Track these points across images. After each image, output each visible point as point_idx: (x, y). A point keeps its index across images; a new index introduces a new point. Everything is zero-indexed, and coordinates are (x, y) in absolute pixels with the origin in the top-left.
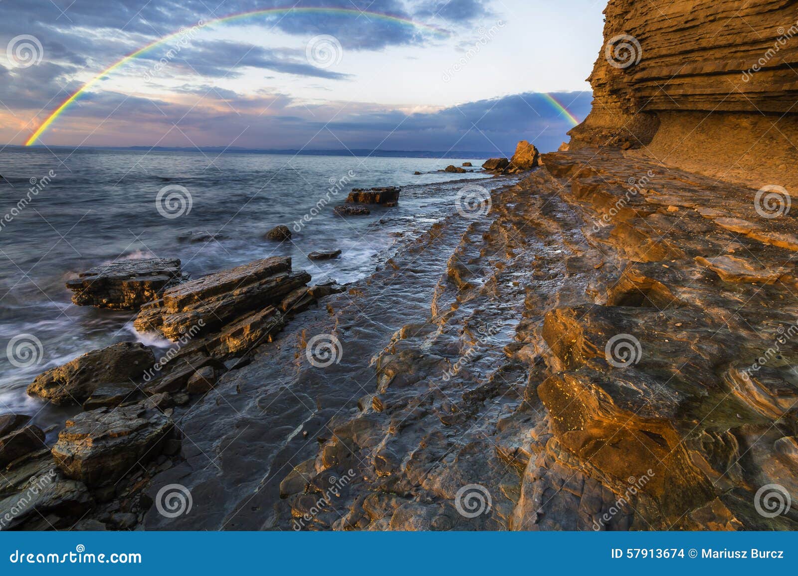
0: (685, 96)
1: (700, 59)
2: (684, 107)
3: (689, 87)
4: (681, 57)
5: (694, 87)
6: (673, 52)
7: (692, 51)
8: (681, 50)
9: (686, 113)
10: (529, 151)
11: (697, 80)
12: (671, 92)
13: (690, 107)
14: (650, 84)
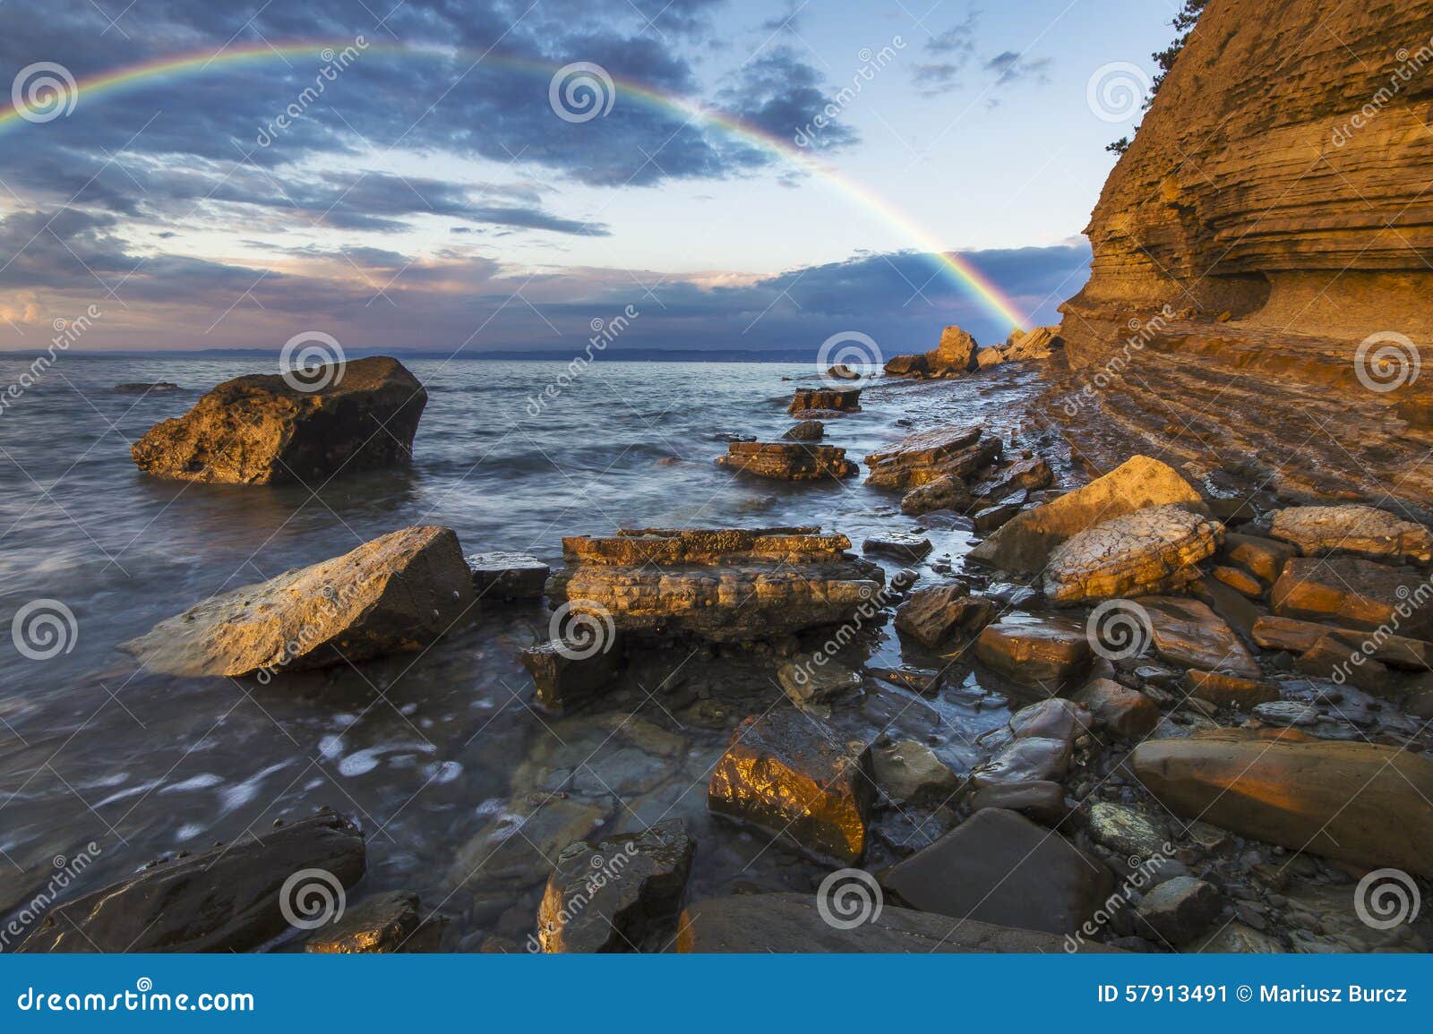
0: (1325, 252)
1: (1340, 211)
2: (1319, 266)
3: (1326, 242)
4: (1312, 209)
5: (1336, 242)
6: (1300, 202)
7: (1327, 203)
8: (1310, 201)
9: (1320, 273)
10: (962, 342)
11: (1340, 235)
12: (1303, 248)
13: (1330, 265)
14: (1268, 239)
